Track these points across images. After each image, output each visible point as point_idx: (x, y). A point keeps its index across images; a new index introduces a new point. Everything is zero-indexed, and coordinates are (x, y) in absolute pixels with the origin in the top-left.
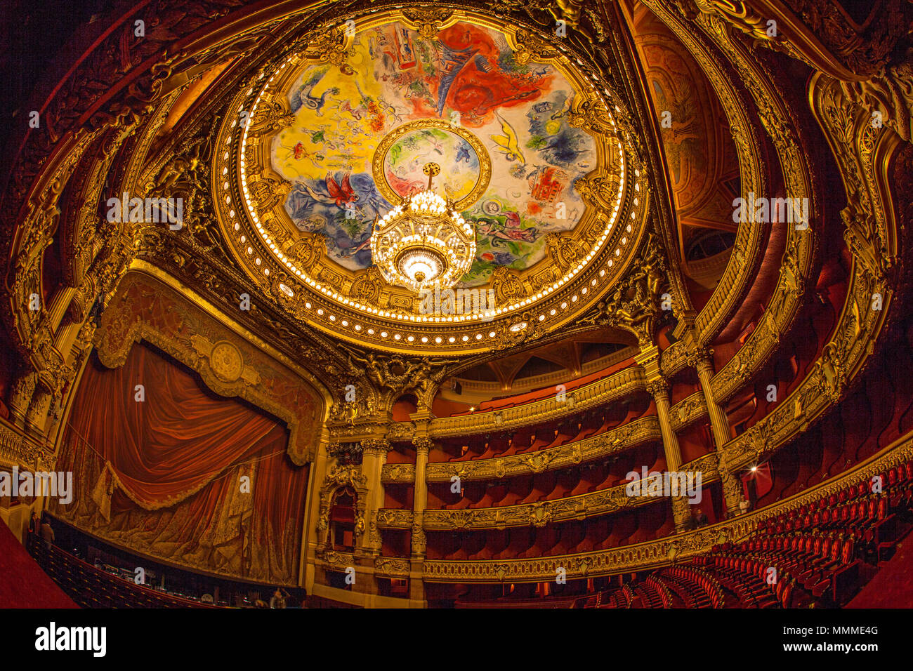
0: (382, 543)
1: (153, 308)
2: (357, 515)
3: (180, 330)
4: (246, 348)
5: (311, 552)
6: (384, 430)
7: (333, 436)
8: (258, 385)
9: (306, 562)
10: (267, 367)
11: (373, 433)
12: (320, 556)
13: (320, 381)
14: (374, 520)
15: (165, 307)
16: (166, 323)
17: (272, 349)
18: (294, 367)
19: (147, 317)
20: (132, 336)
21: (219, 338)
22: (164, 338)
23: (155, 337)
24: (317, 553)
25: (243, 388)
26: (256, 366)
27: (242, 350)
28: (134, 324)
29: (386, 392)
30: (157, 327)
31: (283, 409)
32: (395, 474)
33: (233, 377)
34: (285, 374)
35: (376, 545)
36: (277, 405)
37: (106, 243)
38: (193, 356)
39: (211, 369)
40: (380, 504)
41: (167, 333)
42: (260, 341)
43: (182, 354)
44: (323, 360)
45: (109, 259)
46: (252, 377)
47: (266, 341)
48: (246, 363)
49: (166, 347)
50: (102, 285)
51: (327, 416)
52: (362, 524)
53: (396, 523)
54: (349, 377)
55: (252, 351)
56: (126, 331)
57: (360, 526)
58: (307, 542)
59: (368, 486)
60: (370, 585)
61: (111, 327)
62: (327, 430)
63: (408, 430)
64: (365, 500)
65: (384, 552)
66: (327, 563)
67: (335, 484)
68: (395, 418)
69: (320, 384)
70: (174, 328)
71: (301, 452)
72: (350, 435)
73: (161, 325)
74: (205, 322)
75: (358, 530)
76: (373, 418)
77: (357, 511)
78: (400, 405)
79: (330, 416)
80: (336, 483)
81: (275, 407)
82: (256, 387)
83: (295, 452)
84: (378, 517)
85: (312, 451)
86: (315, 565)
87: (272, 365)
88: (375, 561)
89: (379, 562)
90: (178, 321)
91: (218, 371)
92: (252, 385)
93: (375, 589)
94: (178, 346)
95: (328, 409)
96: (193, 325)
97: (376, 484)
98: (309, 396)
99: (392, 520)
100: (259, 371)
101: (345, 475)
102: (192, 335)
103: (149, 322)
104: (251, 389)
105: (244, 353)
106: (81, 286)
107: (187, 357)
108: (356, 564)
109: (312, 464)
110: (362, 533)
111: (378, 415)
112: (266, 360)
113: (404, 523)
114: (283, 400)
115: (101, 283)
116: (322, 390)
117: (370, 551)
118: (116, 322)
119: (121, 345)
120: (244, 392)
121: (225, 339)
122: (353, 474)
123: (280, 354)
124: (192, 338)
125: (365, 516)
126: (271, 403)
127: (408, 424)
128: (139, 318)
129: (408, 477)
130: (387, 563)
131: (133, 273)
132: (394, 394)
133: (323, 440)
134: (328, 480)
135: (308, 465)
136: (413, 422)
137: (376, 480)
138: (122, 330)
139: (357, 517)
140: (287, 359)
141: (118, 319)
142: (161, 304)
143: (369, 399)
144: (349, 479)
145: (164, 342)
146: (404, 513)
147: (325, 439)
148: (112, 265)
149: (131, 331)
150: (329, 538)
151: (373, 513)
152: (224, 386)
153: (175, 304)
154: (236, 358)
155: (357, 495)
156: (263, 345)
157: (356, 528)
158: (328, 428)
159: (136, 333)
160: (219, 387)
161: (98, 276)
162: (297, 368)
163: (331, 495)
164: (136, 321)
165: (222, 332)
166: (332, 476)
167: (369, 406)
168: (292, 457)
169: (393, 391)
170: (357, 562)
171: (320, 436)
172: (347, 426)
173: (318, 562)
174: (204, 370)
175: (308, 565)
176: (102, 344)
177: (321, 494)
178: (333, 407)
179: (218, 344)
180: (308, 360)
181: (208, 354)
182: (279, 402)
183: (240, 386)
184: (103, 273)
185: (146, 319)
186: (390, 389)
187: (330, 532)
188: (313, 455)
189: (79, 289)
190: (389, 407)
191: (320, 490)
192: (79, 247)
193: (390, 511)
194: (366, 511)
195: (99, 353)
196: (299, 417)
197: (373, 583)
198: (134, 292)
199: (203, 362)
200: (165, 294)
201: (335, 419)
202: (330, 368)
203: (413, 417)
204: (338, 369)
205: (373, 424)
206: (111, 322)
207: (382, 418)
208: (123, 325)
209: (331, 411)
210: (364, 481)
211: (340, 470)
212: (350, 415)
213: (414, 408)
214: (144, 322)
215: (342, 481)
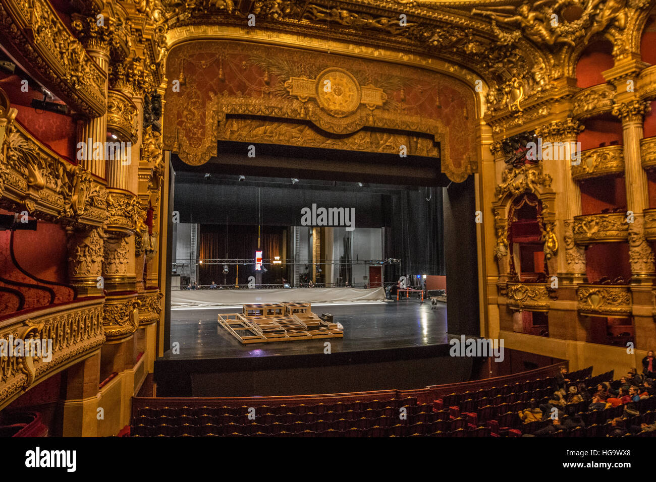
0: (587, 265)
1: (224, 74)
2: (545, 229)
3: (268, 83)
4: (356, 66)
5: (492, 289)
6: (566, 106)
7: (497, 133)
8: (384, 104)
9: (487, 304)
10: (390, 77)
11: (550, 114)
12: (504, 292)
13: (462, 66)
14: (570, 233)
15: (237, 66)
16: (247, 83)
17: (388, 53)
18: (424, 63)
19: (221, 88)
20: (213, 118)
21: (319, 69)
22: (253, 101)
23: (241, 105)
24: (499, 289)
25: (368, 115)
26: (376, 83)
27: (352, 72)
28: (209, 105)
29: (560, 50)
30: (239, 93)
31: (424, 121)
32: (593, 163)
33: (350, 107)
34: (415, 77)
35: (578, 267)
36: (415, 119)
37: (110, 44)
38: (296, 105)
39: (322, 109)
40: (575, 209)
41: (253, 93)
42: (370, 50)
43: (281, 109)
44: (459, 41)
45: (132, 56)
46: (374, 97)
47: (377, 47)
48: (362, 83)
49: (260, 110)
50: (141, 88)
51: (483, 109)
52: (554, 242)
53: (602, 234)
54: (500, 48)
55: (364, 66)
56: (203, 117)
57: (551, 245)
58: (485, 276)
59: (554, 188)
60: (574, 328)
61: (183, 122)
62: (487, 128)
63: (604, 95)
64: (552, 208)
65: (589, 277)
66: (512, 301)
67: (510, 195)
68: (581, 84)
69: (464, 72)
70: (260, 84)
71: (459, 165)
72: (519, 125)
73: (243, 89)
74: (295, 59)
75: (548, 251)
76: (546, 94)
77: (544, 225)
78: (585, 61)
79: (488, 108)
80: (510, 193)
81: (415, 121)
82: (384, 107)
83: (452, 167)
84: (574, 230)
85: (473, 159)
86: (499, 305)
87: (396, 72)
88: (577, 291)
89: (584, 293)
90: (261, 74)
91: (332, 108)
92: (378, 107)
93: (581, 332)
94: (274, 102)
95: (483, 99)
96: (283, 69)
97: (565, 184)
98: (454, 92)
99: (595, 229)
100: (381, 87)
101: (520, 180)
102: (284, 82)
103: (226, 92)
104: (378, 113)
105: (356, 73)
106: (110, 107)
107: (288, 109)
108: (552, 298)
109: (477, 176)
110: (555, 254)
111: (553, 88)
112: (387, 70)
113: (614, 233)
114: (421, 110)
115: (138, 86)
116: (469, 77)
117: (569, 277)
118: (185, 113)
119: (203, 134)
120: (371, 119)
121: (327, 66)
122: (531, 177)
123: (401, 54)
124: (286, 85)
125: (556, 229)
126: (407, 118)
127: (603, 87)
128: (212, 95)
129: (613, 165)
130: (594, 293)
131: (176, 50)
132: (572, 49)
133: (484, 142)
134: (499, 191)
135: (471, 178)
136: (609, 83)
137: (565, 177)
138: (197, 117)
139: (544, 233)
140: (412, 57)
141: (186, 108)
142: (231, 65)
143: (536, 69)
144: (527, 184)
145: (254, 106)
146: (612, 218)
147: (486, 139)
148: (138, 60)
149: (209, 113)
150: (512, 266)
151: (566, 223)
152: (344, 122)
153: (249, 56)
154: (348, 84)
155: (540, 202)
156: (376, 54)
157: (545, 247)
158: (488, 124)
159: (216, 112)
160: (339, 126)
161: (129, 81)
162: (429, 63)
163: (507, 209)
164: (210, 99)
165: (320, 61)
166: (503, 185)
167: (538, 77)
168: (448, 175)
169: (570, 45)
170: (553, 295)
171: (480, 137)
172: (512, 115)
173: (502, 300)
174: (314, 113)
175: (490, 307)
176: (180, 145)
177: (493, 211)
178: (488, 95)
179: (321, 77)
180: (440, 48)
181: (311, 93)
182: (417, 113)
183: (364, 114)
184: (134, 75)
185: (221, 91)
186: (565, 44)
187: (512, 258)
188: (476, 164)
189: (111, 112)
190: (568, 71)
191: (491, 206)
192: (72, 76)
193: (590, 218)
194: (557, 223)
195: (180, 156)
196: (447, 123)
197: (578, 324)
198: (190, 69)
199: (310, 106)
200: (230, 52)
201: (495, 110)
202: (471, 47)
203: (608, 75)
204: (481, 44)
205: (549, 102)
206: (179, 115)
207: (560, 90)
208: (196, 112)
209: (488, 101)
210: (547, 183)
211: (513, 175)
212: (514, 98)
213: (610, 62)
214: (219, 95)
215: (518, 189)
